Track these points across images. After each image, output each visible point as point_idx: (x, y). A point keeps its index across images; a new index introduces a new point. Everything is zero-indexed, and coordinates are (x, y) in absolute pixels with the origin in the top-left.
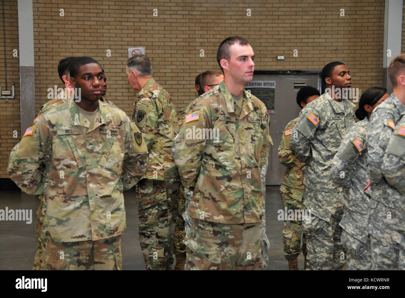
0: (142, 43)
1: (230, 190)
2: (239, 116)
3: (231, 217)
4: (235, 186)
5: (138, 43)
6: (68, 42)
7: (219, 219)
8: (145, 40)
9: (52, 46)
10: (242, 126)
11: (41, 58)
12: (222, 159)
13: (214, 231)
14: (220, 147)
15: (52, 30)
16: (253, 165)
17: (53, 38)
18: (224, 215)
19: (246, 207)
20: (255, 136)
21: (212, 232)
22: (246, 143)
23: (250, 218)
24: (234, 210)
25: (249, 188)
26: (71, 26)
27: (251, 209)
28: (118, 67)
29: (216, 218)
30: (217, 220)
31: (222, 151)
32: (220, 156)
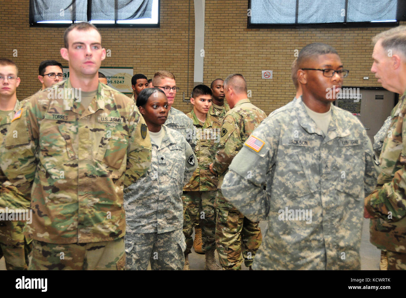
0: (271, 68)
1: (59, 202)
2: (81, 115)
3: (56, 236)
4: (66, 198)
5: (269, 68)
6: (225, 67)
7: (43, 237)
8: (273, 66)
9: (215, 70)
10: (85, 126)
11: (208, 77)
12: (48, 166)
13: (43, 251)
14: (47, 151)
15: (215, 60)
16: (97, 174)
17: (216, 65)
18: (49, 233)
19: (82, 224)
20: (106, 139)
21: (41, 252)
22: (90, 147)
23: (89, 236)
24: (63, 227)
25: (90, 201)
26: (227, 58)
27: (92, 226)
28: (255, 83)
29: (40, 235)
30: (40, 238)
31: (51, 156)
32: (47, 162)
